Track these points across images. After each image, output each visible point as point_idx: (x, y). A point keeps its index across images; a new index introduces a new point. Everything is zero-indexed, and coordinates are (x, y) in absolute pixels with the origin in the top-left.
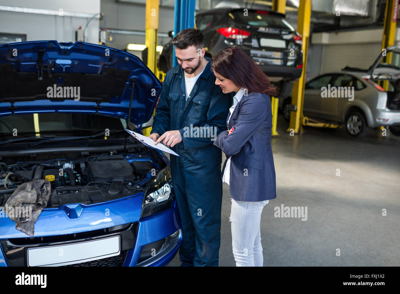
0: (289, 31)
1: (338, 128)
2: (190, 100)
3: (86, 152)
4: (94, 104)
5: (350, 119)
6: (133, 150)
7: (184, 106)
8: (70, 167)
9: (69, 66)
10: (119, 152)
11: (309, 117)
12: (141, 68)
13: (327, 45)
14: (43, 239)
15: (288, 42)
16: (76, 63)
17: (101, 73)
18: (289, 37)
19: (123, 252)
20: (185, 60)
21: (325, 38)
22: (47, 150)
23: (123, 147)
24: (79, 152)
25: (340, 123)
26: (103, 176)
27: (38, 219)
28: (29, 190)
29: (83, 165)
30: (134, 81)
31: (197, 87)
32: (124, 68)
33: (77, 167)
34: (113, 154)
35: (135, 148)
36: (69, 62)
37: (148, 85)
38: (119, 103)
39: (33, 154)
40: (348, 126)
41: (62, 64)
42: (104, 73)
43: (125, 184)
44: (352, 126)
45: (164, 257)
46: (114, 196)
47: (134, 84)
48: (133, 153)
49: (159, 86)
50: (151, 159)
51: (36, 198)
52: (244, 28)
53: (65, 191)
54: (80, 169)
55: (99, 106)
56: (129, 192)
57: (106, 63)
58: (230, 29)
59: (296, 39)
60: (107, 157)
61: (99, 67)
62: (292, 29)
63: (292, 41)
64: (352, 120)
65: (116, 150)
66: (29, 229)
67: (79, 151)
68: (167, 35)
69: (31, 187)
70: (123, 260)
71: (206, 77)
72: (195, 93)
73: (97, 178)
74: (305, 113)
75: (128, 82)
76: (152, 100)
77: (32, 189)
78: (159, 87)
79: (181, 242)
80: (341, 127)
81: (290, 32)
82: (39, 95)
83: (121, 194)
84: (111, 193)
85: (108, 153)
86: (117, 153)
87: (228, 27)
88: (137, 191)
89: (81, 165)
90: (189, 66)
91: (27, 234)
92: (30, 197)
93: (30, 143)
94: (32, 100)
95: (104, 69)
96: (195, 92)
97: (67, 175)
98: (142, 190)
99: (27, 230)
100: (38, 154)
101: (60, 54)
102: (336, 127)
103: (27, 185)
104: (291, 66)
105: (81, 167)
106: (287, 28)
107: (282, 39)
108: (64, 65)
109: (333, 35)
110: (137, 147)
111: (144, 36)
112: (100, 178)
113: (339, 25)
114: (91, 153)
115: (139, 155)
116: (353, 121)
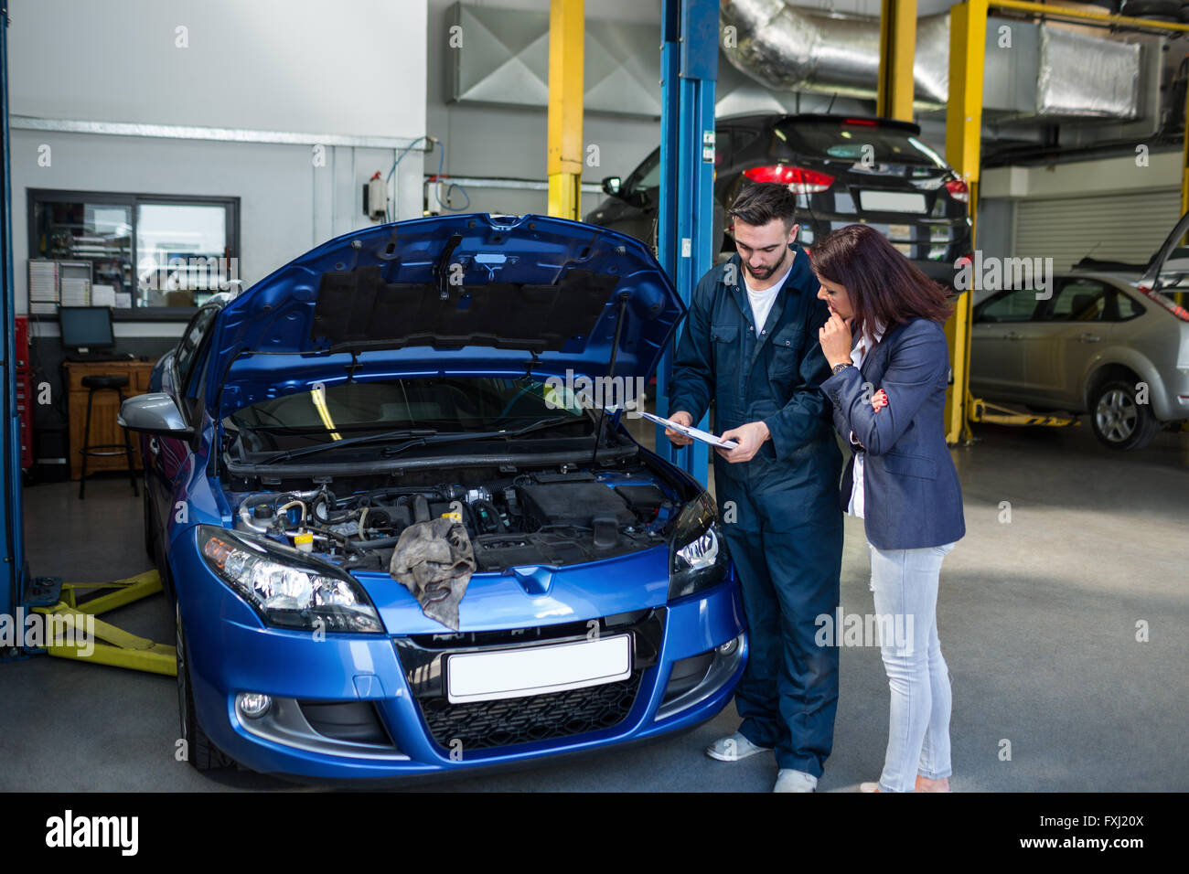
0: (933, 167)
1: (1070, 425)
2: (764, 339)
3: (509, 467)
4: (525, 355)
5: (1103, 401)
6: (611, 463)
7: (752, 352)
8: (481, 497)
9: (500, 268)
10: (581, 466)
11: (986, 400)
12: (645, 269)
13: (1025, 201)
14: (476, 637)
15: (931, 197)
16: (514, 262)
17: (557, 283)
18: (935, 184)
19: (635, 672)
20: (759, 250)
21: (1018, 181)
22: (428, 460)
23: (589, 454)
24: (495, 467)
25: (1076, 414)
26: (567, 514)
27: (465, 594)
28: (429, 537)
29: (510, 495)
30: (626, 300)
31: (779, 311)
32: (610, 271)
33: (498, 499)
34: (569, 471)
35: (615, 457)
36: (501, 259)
37: (655, 308)
38: (581, 351)
39: (397, 470)
40: (1099, 418)
41: (487, 264)
42: (562, 283)
43: (622, 531)
44: (1110, 418)
45: (713, 695)
46: (607, 550)
47: (624, 305)
48: (610, 468)
49: (677, 309)
50: (654, 482)
51: (449, 553)
52: (817, 165)
53: (499, 543)
54: (506, 503)
55: (536, 358)
56: (637, 545)
57: (576, 260)
58: (779, 170)
59: (953, 190)
60: (555, 477)
61: (559, 269)
62: (940, 163)
63: (943, 193)
64: (1109, 402)
65: (574, 462)
66: (450, 616)
67: (495, 462)
68: (599, 189)
69: (430, 532)
70: (633, 692)
71: (798, 286)
72: (775, 323)
73: (556, 518)
74: (975, 388)
75: (608, 302)
76: (655, 342)
77: (434, 536)
78: (676, 312)
79: (747, 662)
80: (1078, 423)
81: (936, 173)
82: (414, 336)
83: (620, 548)
84: (601, 545)
85: (556, 468)
86: (576, 468)
87: (774, 163)
88: (652, 542)
89: (507, 493)
90: (764, 264)
91: (446, 626)
92: (436, 551)
93: (385, 446)
94: (397, 347)
95: (566, 274)
96: (776, 319)
97: (488, 513)
98: (663, 541)
99: (446, 617)
100: (407, 470)
101: (486, 242)
102: (1065, 423)
103: (420, 529)
104: (940, 259)
105: (507, 497)
106: (926, 162)
107: (915, 190)
108: (491, 265)
109: (1041, 171)
110: (620, 455)
111: (546, 191)
112: (563, 519)
113: (1056, 144)
114: (523, 469)
115: (626, 473)
116: (1113, 404)
